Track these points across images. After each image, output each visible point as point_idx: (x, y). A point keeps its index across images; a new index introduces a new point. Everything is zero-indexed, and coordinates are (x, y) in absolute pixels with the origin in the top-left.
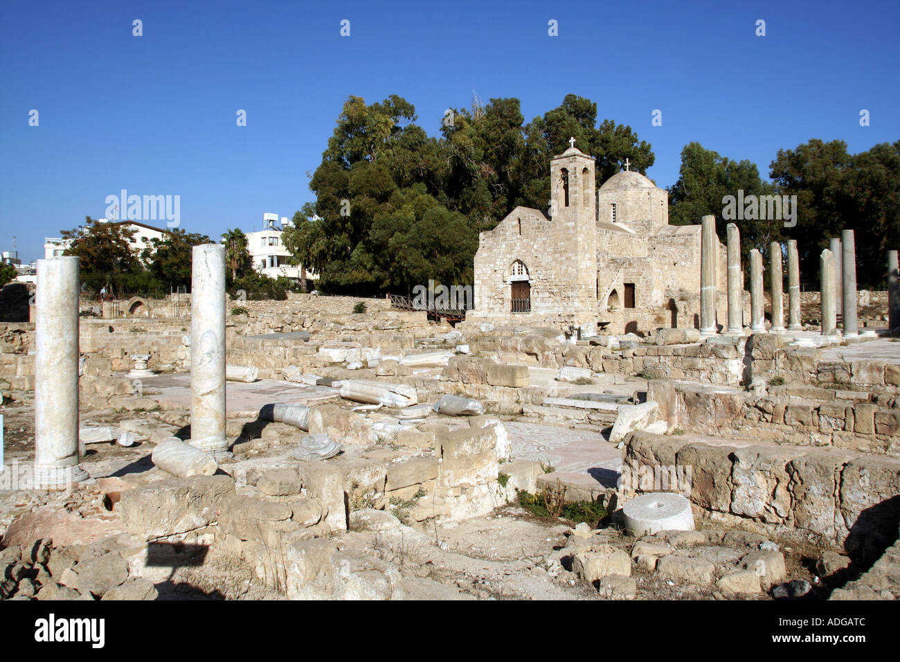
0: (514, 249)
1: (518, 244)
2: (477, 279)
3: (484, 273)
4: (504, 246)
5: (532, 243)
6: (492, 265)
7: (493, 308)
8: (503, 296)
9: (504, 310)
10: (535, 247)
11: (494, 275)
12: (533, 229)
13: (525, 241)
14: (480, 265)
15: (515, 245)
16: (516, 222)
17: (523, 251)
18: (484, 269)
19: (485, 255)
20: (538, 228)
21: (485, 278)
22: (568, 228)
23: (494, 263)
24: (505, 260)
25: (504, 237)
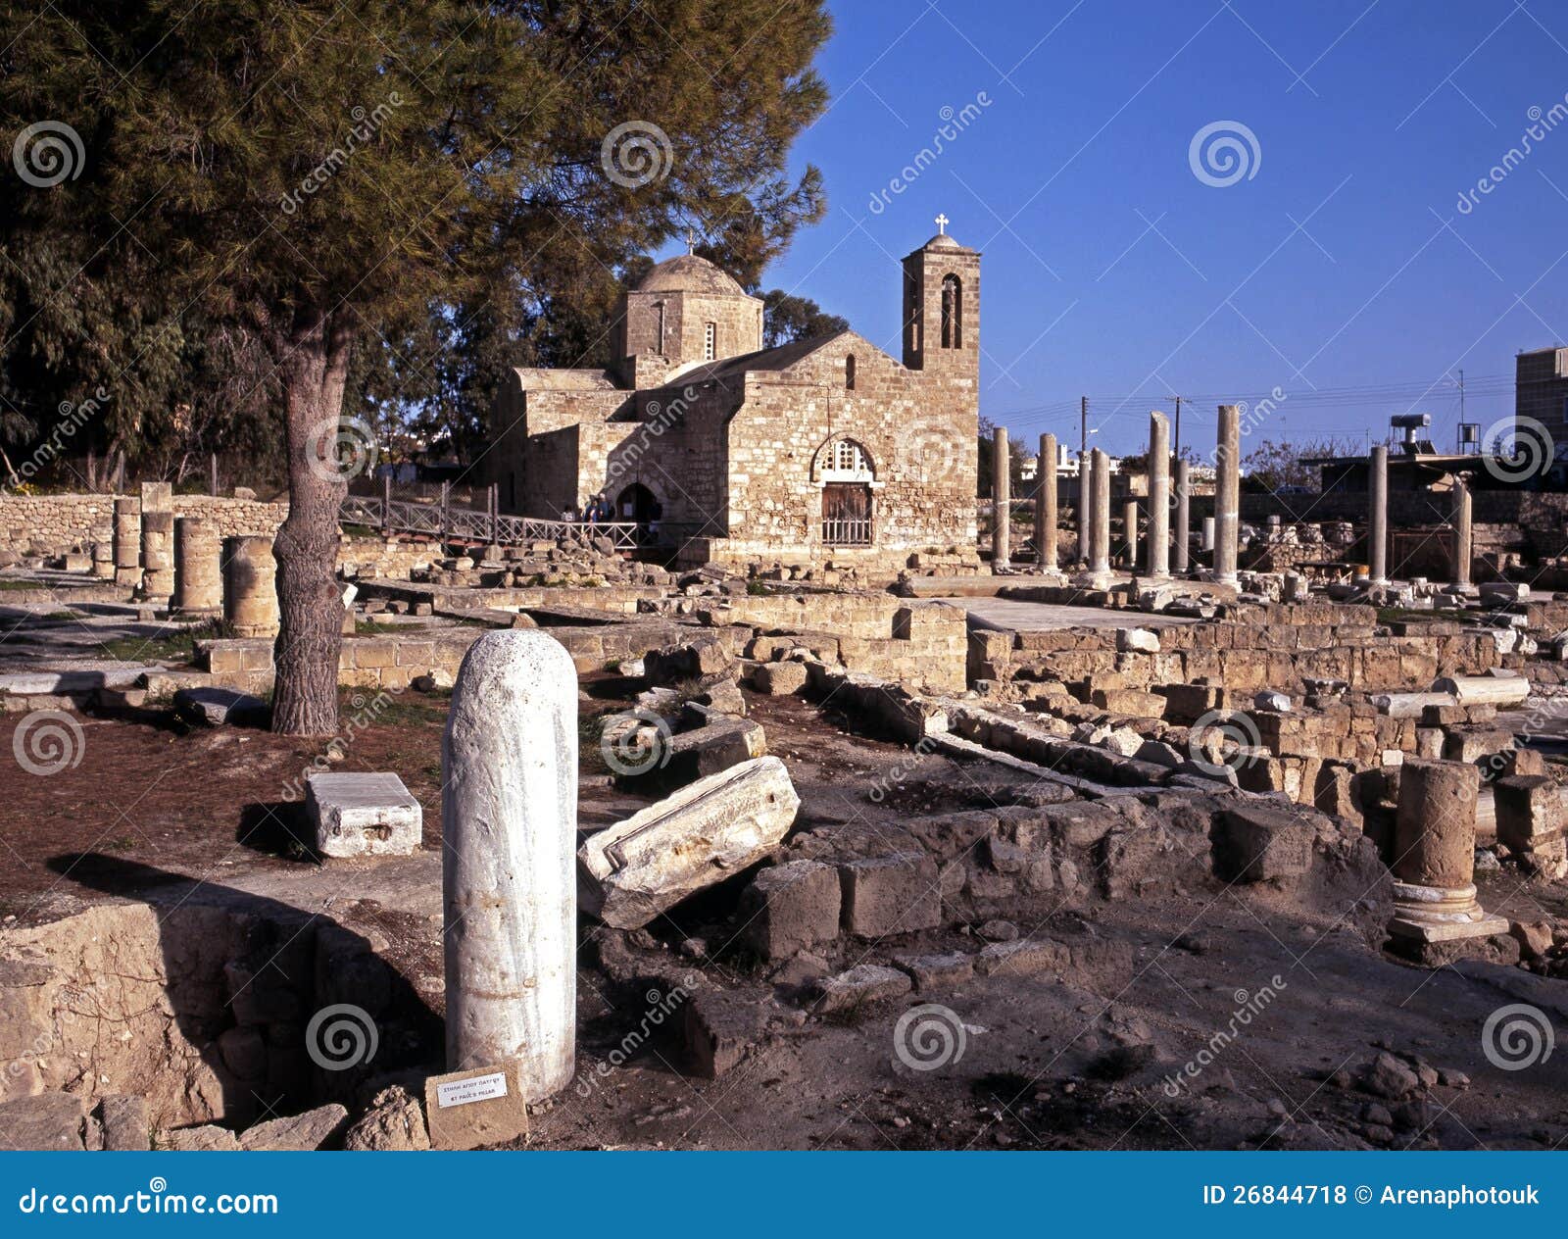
0: (836, 416)
1: (848, 407)
2: (736, 472)
3: (755, 460)
4: (812, 407)
5: (881, 408)
6: (779, 445)
7: (778, 537)
8: (806, 510)
9: (807, 540)
10: (888, 417)
11: (782, 467)
12: (883, 380)
13: (863, 401)
14: (745, 442)
15: (841, 408)
16: (843, 363)
17: (859, 423)
18: (757, 452)
19: (760, 420)
20: (896, 381)
21: (757, 471)
22: (961, 389)
23: (785, 441)
24: (813, 436)
25: (812, 389)
